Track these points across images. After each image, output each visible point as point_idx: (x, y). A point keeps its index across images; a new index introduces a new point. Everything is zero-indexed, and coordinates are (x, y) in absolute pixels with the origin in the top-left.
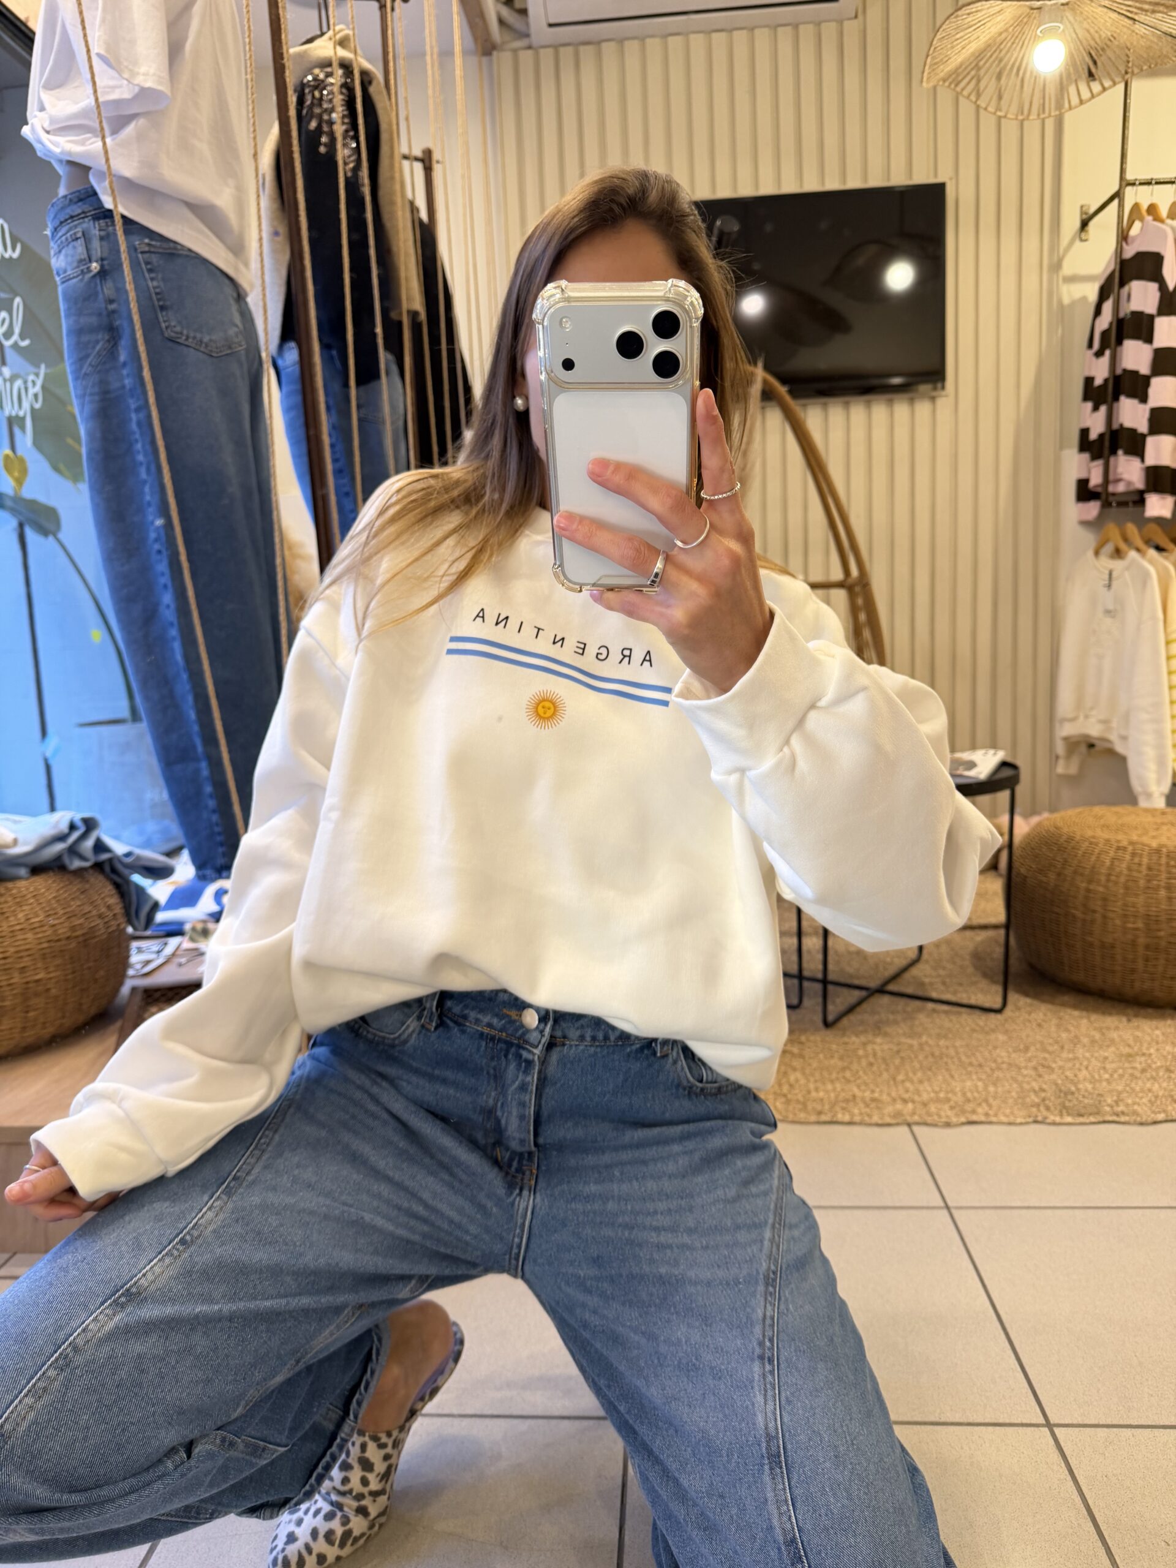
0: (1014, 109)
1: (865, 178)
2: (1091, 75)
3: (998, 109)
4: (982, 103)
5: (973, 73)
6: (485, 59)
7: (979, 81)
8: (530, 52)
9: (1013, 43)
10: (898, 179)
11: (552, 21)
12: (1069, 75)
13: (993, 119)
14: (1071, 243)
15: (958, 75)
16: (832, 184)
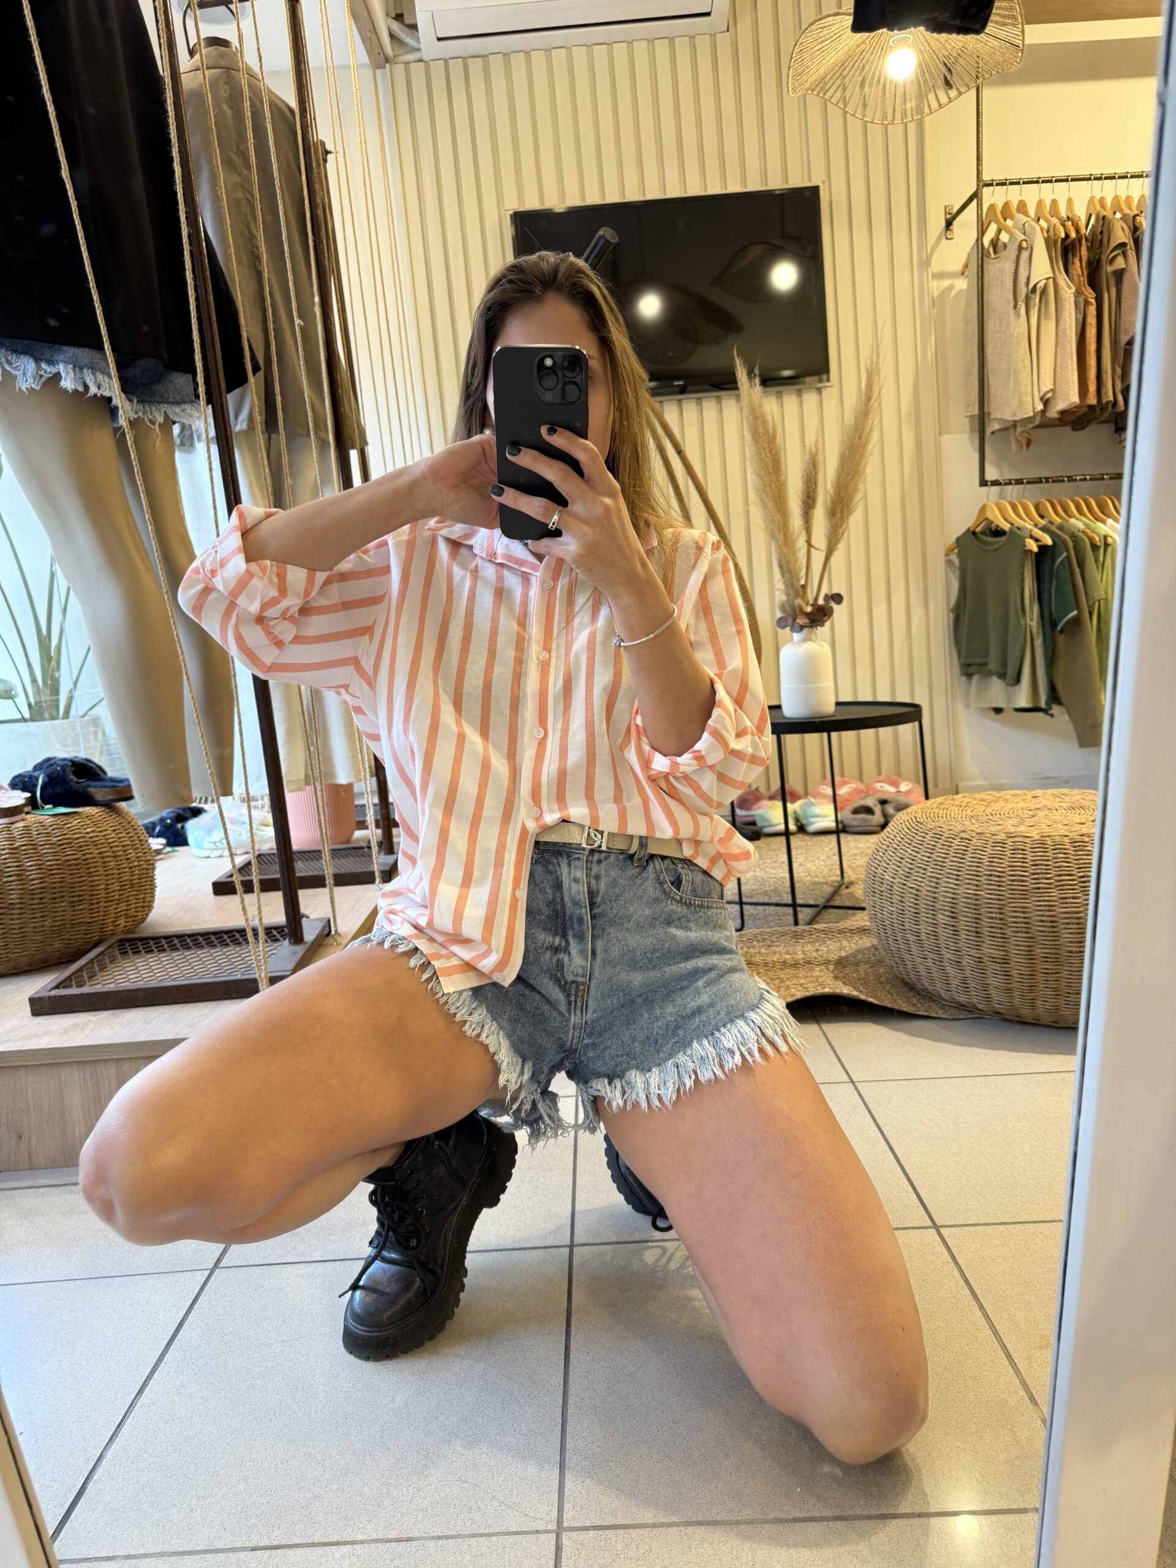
0: (878, 115)
1: (744, 181)
2: (948, 84)
3: (864, 116)
4: (850, 109)
5: (839, 82)
6: (378, 72)
7: (844, 90)
8: (422, 63)
9: (872, 53)
10: (775, 183)
11: (440, 36)
12: (925, 81)
13: (859, 123)
14: (938, 242)
15: (825, 84)
16: (715, 189)
